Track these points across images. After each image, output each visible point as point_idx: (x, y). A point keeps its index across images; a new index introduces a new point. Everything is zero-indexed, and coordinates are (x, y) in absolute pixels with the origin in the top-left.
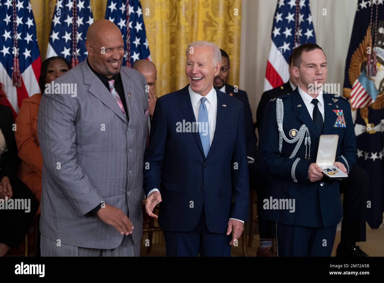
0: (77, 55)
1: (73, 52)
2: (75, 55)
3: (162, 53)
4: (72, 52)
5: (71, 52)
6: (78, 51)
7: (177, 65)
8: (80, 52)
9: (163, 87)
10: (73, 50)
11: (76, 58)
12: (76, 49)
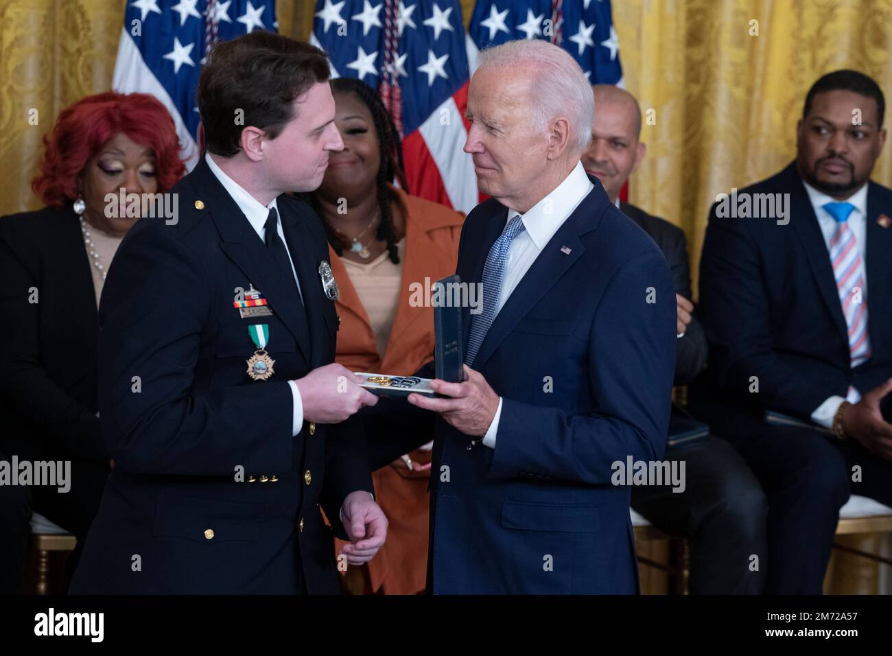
0: (395, 75)
1: (386, 63)
2: (390, 74)
3: (660, 72)
4: (384, 65)
5: (378, 64)
6: (400, 61)
7: (707, 110)
8: (405, 65)
9: (660, 181)
10: (385, 58)
11: (394, 82)
12: (396, 56)
